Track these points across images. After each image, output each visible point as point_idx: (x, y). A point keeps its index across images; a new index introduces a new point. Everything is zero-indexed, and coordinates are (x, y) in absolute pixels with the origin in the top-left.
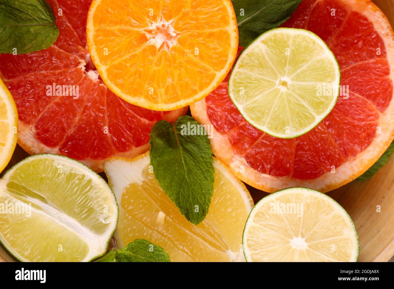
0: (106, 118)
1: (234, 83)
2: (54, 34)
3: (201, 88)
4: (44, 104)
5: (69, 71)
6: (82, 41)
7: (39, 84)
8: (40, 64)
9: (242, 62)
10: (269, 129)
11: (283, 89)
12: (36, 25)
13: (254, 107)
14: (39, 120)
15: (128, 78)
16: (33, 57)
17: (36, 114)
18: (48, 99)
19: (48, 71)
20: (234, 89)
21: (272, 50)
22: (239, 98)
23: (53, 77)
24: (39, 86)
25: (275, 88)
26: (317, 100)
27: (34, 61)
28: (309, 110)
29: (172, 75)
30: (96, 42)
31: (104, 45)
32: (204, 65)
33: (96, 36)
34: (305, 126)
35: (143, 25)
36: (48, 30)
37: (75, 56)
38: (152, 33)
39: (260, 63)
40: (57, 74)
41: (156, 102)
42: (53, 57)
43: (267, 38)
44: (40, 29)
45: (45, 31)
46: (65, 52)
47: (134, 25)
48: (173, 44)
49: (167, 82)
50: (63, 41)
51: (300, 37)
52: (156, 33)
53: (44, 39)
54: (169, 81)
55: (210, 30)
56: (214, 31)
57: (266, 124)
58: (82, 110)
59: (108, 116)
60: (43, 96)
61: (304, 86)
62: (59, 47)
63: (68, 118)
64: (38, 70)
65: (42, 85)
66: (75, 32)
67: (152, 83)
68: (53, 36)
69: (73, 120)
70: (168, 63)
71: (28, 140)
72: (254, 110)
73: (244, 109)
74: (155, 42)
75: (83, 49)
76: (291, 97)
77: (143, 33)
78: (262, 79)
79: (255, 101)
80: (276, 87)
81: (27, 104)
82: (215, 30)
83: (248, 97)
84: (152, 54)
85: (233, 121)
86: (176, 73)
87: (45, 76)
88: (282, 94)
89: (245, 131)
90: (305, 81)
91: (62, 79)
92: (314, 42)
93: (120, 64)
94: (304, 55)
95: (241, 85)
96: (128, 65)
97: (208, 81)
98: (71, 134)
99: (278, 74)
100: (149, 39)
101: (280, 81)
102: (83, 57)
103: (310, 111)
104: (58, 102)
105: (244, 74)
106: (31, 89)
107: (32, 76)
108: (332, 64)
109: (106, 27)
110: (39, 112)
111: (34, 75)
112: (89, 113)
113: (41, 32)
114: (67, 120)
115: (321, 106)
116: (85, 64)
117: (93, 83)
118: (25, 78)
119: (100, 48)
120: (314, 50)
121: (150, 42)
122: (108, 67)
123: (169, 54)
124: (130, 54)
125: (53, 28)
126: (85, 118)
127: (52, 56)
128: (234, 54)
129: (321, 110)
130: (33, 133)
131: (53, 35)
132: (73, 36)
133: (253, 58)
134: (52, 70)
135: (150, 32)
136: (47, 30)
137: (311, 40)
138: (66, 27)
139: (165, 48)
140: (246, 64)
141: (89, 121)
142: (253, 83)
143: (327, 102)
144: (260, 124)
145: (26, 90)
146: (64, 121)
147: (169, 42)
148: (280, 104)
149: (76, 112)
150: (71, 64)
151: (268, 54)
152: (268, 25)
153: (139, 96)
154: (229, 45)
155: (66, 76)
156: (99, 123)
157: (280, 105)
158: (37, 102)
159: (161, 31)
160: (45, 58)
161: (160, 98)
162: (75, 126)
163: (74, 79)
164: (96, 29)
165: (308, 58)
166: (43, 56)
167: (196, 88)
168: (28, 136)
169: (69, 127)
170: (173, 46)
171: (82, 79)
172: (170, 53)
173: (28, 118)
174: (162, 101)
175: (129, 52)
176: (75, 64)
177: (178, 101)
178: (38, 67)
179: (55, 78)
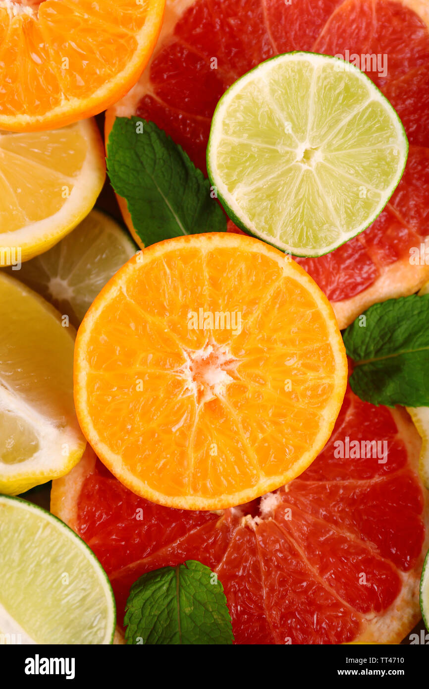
0: (346, 483)
1: (299, 246)
2: (195, 571)
3: (310, 304)
4: (323, 593)
5: (263, 546)
6: (207, 521)
7: (287, 602)
8: (249, 598)
9: (263, 229)
10: (388, 186)
11: (318, 157)
12: (179, 602)
13: (346, 212)
14: (352, 606)
15: (286, 438)
16: (237, 610)
17: (342, 610)
18: (314, 588)
19: (263, 585)
20: (311, 247)
21: (247, 174)
22: (329, 239)
23: (274, 575)
24: (289, 602)
25: (314, 172)
26: (341, 98)
27: (245, 609)
28: (359, 113)
29: (283, 356)
30: (216, 493)
31: (222, 478)
32: (269, 297)
33: (205, 492)
34: (387, 120)
35: (190, 406)
36: (189, 581)
37: (234, 534)
38: (203, 390)
39: (268, 196)
40: (268, 570)
41: (331, 387)
42: (237, 574)
43: (224, 182)
44: (188, 595)
45: (191, 587)
46: (227, 553)
47: (188, 421)
48: (227, 352)
49: (295, 366)
50: (208, 555)
51: (227, 122)
52: (203, 383)
53: (205, 590)
54: (295, 363)
55: (206, 283)
56: (208, 277)
57: (378, 191)
58: (334, 526)
59: (343, 479)
60: (309, 596)
61: (315, 118)
62: (219, 562)
63: (347, 553)
64: (260, 603)
65: (289, 597)
66: (192, 532)
67: (297, 393)
68: (200, 573)
69: (352, 543)
70: (261, 364)
71: (388, 627)
72: (350, 213)
73: (348, 230)
74: (221, 384)
75: (223, 518)
76: (334, 142)
77: (203, 406)
78: (297, 194)
79: (335, 209)
80: (313, 169)
81: (324, 625)
82: (206, 275)
83: (327, 222)
84: (245, 392)
85: (357, 256)
86: (279, 348)
87: (272, 590)
88: (326, 159)
89: (375, 236)
90: (307, 116)
91: (277, 560)
92: (239, 97)
93: (258, 451)
94: (260, 116)
95: (305, 234)
96: (260, 436)
97: (298, 291)
98: (378, 548)
99: (290, 165)
100: (216, 395)
101: (302, 161)
102: (236, 521)
103: (361, 110)
104: (319, 568)
105: (285, 227)
106: (295, 617)
107: (272, 613)
108: (280, 67)
109: (189, 474)
110: (337, 605)
111: (270, 609)
112: (339, 515)
113: (192, 594)
114: (351, 554)
115: (352, 90)
116: (249, 516)
117: (282, 503)
118: (275, 627)
119: (226, 485)
120: (253, 97)
121: (222, 394)
122: (262, 473)
123: (246, 360)
124: (242, 431)
125: (186, 571)
126: (347, 522)
127: (234, 577)
128: (252, 243)
129: (360, 91)
130: (376, 617)
131: (198, 573)
132: (198, 536)
133: (258, 210)
134: (261, 577)
135: (201, 394)
136: (189, 583)
137: (234, 102)
138: (181, 549)
139: (234, 367)
140: (266, 222)
141: (353, 513)
142: (303, 210)
143: (347, 79)
144: (378, 202)
145: (298, 626)
146: (355, 561)
147: (222, 359)
148: (345, 163)
149: (336, 537)
150: (249, 541)
151: (252, 182)
152: (191, 185)
153: (319, 418)
154: (235, 250)
155: (271, 551)
156: (355, 497)
157: (347, 164)
158: (320, 608)
159: (199, 373)
160: (238, 588)
161: (324, 381)
162: (363, 539)
163: (277, 537)
164: (192, 492)
165: (266, 109)
166: (235, 593)
167: (311, 314)
168: (382, 627)
169: (364, 551)
170: (230, 352)
171: (277, 524)
172: (243, 359)
173: (350, 625)
174: (329, 377)
175: (237, 433)
176: (250, 535)
177: (331, 349)
178: (255, 602)
179: (276, 572)
